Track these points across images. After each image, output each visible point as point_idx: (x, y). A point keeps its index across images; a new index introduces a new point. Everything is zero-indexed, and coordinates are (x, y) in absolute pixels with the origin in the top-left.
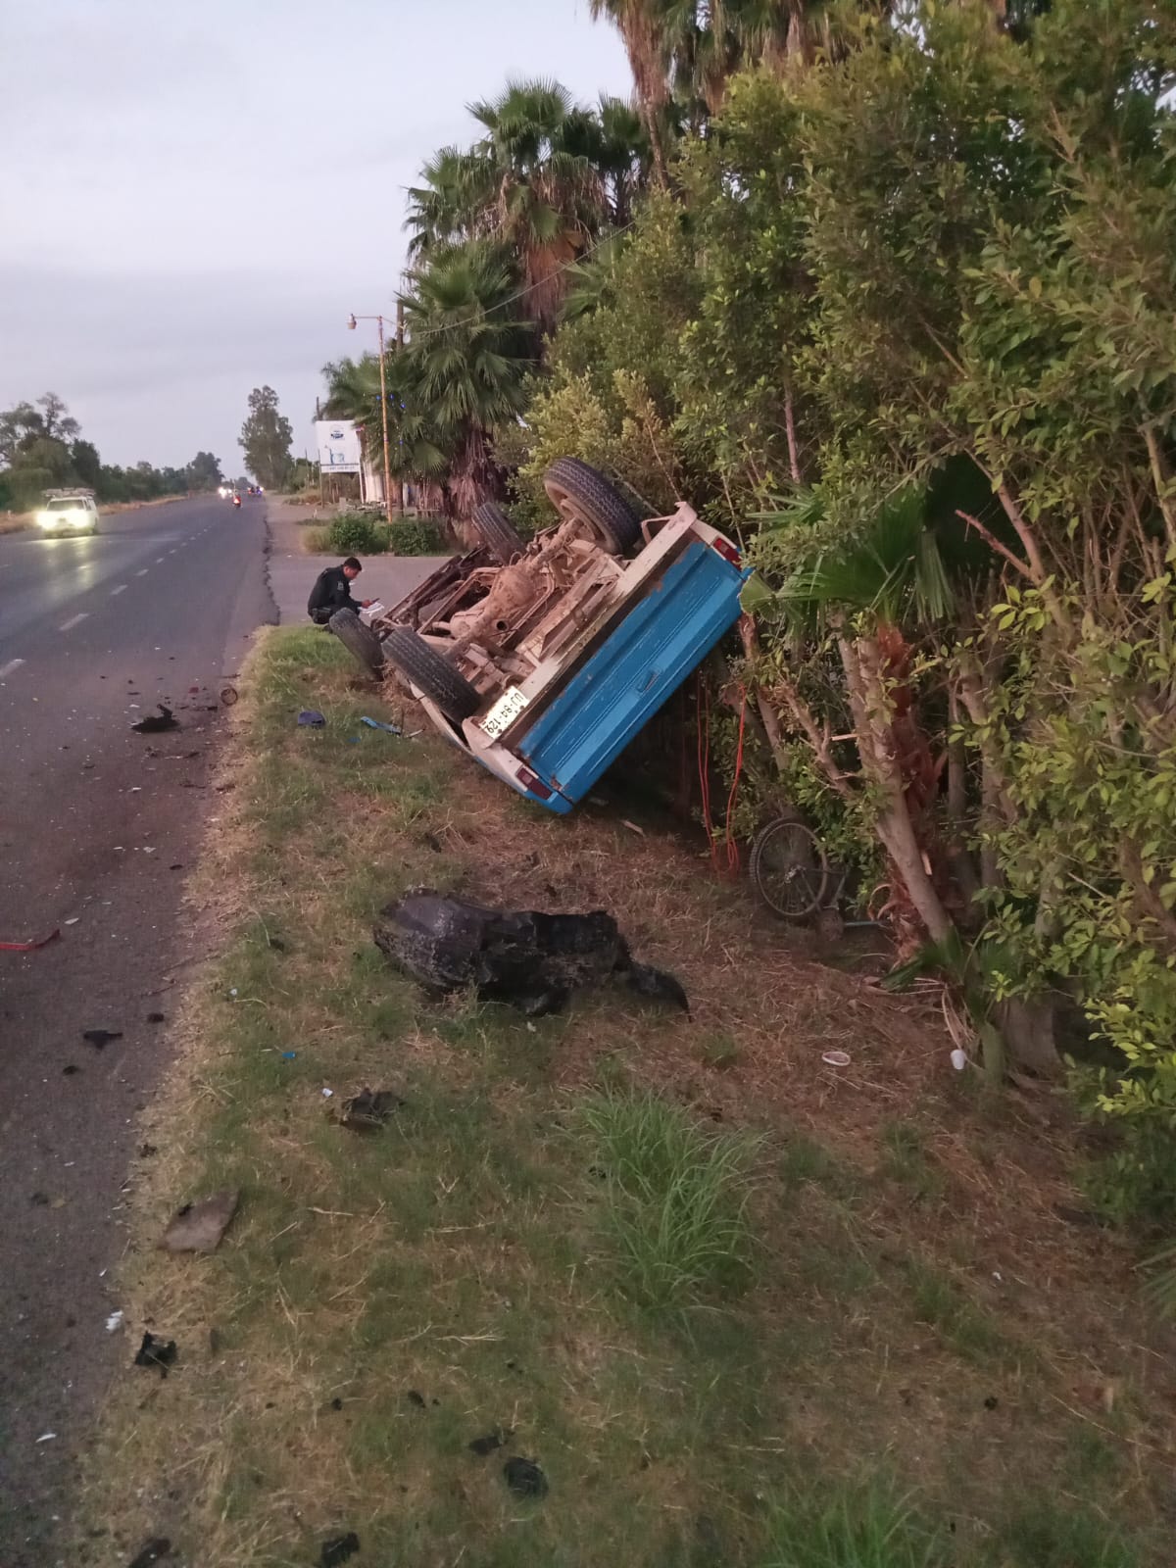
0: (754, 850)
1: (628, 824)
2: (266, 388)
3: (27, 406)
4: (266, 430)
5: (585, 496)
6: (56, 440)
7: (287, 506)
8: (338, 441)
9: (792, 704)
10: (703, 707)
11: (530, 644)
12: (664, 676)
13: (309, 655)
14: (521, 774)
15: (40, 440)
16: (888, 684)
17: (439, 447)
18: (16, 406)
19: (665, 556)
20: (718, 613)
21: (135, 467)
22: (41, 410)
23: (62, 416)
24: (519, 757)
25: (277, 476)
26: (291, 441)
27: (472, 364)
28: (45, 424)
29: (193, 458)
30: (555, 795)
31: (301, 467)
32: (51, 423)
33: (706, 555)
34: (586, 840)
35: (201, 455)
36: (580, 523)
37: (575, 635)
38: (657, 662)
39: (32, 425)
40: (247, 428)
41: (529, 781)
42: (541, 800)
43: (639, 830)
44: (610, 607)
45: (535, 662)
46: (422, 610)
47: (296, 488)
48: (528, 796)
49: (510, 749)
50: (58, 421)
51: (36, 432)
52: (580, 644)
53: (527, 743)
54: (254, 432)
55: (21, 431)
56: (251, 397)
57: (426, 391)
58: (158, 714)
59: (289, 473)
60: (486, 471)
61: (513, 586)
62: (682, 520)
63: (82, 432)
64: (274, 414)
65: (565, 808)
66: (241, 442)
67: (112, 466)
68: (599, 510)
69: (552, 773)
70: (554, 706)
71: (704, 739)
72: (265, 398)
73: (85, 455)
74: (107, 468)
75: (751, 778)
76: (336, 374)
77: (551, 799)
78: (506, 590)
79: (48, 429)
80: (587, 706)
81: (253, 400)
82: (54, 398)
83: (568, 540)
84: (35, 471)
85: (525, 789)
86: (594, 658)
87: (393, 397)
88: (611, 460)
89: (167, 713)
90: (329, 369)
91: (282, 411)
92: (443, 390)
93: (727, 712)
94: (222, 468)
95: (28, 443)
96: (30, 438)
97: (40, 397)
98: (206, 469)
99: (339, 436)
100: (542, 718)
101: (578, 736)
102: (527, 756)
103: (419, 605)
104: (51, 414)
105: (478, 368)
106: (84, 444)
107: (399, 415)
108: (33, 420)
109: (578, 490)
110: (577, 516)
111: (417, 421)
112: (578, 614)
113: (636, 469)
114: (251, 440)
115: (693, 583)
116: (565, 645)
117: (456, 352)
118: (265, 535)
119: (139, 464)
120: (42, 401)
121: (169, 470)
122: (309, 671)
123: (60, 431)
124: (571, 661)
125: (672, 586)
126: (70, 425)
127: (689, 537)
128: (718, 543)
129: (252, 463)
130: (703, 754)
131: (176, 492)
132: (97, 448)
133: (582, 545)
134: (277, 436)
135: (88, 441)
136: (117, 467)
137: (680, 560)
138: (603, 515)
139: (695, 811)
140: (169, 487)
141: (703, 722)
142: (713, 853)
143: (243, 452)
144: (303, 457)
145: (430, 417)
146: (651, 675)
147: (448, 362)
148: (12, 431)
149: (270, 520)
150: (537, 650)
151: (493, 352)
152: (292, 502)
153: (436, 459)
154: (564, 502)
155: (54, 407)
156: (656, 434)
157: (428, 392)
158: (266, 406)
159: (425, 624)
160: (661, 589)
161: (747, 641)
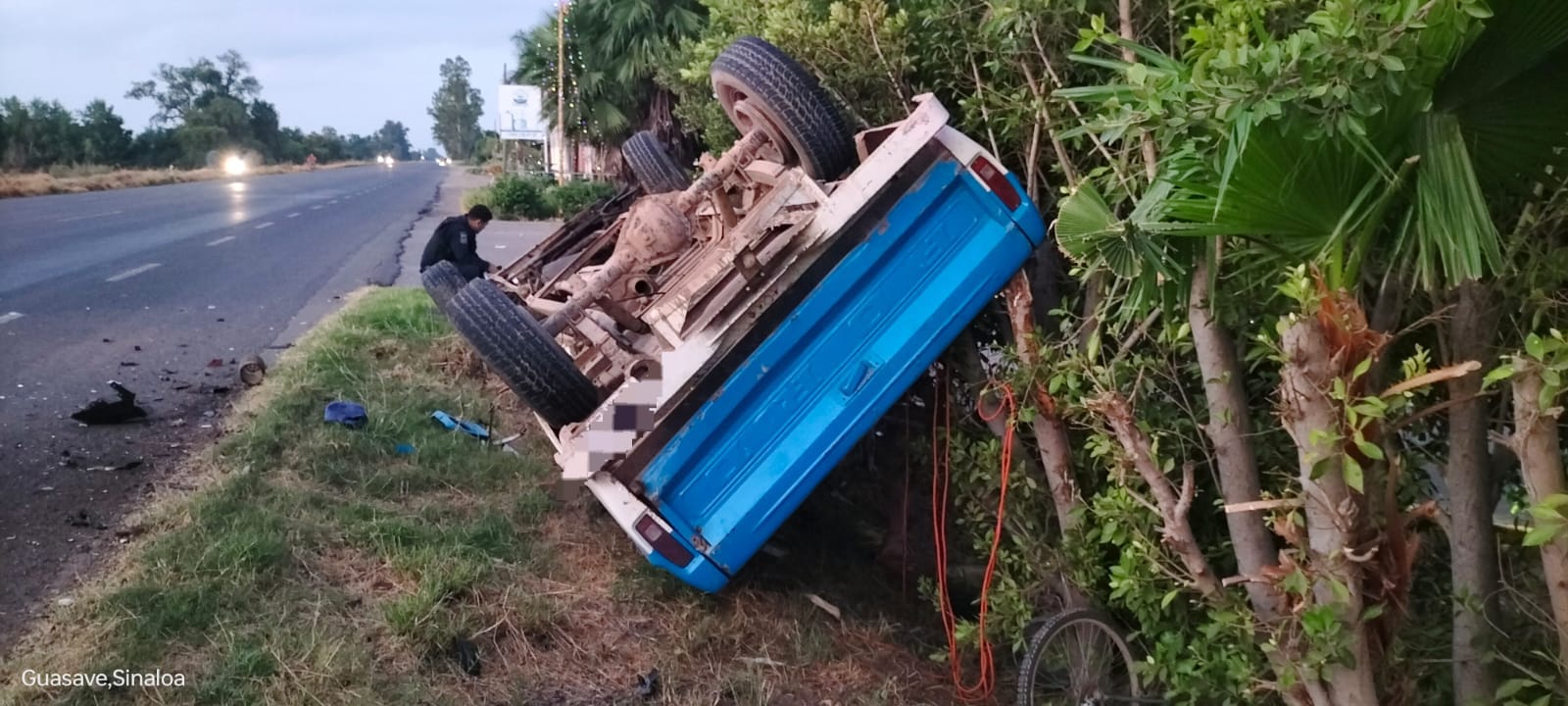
0: (1027, 664)
1: (817, 600)
2: (459, 59)
3: (207, 63)
4: (457, 100)
5: (771, 93)
6: (235, 99)
7: (468, 175)
8: (522, 107)
9: (1121, 429)
10: (941, 422)
11: (666, 309)
12: (888, 369)
13: (402, 323)
14: (642, 525)
15: (218, 98)
16: (1363, 409)
17: (621, 108)
18: (196, 62)
19: (895, 178)
20: (975, 276)
21: (320, 132)
22: (222, 68)
23: (243, 75)
24: (641, 497)
25: (465, 145)
26: (481, 113)
27: (660, 19)
28: (224, 82)
29: (381, 125)
30: (699, 560)
31: (489, 139)
32: (230, 81)
33: (959, 182)
34: (748, 637)
35: (389, 123)
36: (763, 139)
37: (741, 297)
38: (875, 348)
39: (212, 83)
40: (438, 98)
41: (655, 536)
42: (673, 568)
43: (835, 611)
44: (802, 256)
45: (674, 339)
46: (547, 268)
47: (483, 159)
48: (652, 561)
49: (626, 484)
50: (239, 79)
51: (215, 89)
52: (750, 313)
53: (655, 475)
54: (444, 103)
55: (199, 88)
56: (442, 66)
57: (608, 44)
58: (113, 397)
59: (477, 144)
60: (671, 137)
61: (656, 226)
62: (925, 120)
63: (262, 92)
64: (465, 84)
65: (715, 581)
66: (430, 112)
67: (293, 128)
68: (790, 113)
69: (695, 524)
70: (703, 414)
71: (941, 469)
72: (458, 68)
73: (265, 115)
74: (287, 131)
75: (1016, 539)
76: (527, 42)
77: (692, 568)
78: (643, 230)
79: (227, 87)
80: (758, 415)
81: (445, 70)
82: (237, 56)
83: (744, 161)
84: (210, 128)
85: (648, 549)
86: (773, 338)
87: (571, 49)
88: (812, 56)
89: (127, 396)
90: (519, 37)
91: (473, 82)
92: (627, 42)
93: (978, 431)
94: (410, 137)
95: (205, 101)
96: (208, 96)
97: (221, 53)
98: (394, 138)
99: (522, 102)
100: (684, 432)
101: (744, 463)
102: (653, 495)
103: (546, 260)
104: (232, 72)
105: (667, 22)
106: (264, 104)
107: (578, 71)
108: (212, 77)
109: (760, 83)
110: (757, 127)
111: (597, 77)
112: (749, 261)
113: (846, 69)
114: (440, 110)
115: (935, 225)
116: (725, 313)
117: (644, 5)
118: (431, 198)
119: (324, 129)
120: (223, 58)
121: (355, 137)
122: (388, 343)
123: (240, 90)
124: (737, 338)
125: (902, 229)
126: (250, 83)
127: (933, 151)
128: (979, 163)
129: (442, 133)
130: (940, 491)
131: (359, 158)
132: (277, 109)
133: (764, 168)
134: (467, 107)
135: (269, 101)
136: (297, 131)
137: (918, 186)
138: (797, 122)
139: (923, 585)
140: (352, 153)
141: (942, 444)
142: (952, 655)
143: (432, 122)
144: (491, 129)
145: (611, 73)
146: (866, 368)
147: (634, 13)
148: (189, 87)
149: (443, 186)
150: (678, 318)
151: (684, 7)
152: (474, 172)
153: (616, 119)
154: (740, 105)
155: (236, 65)
156: (878, 23)
157: (610, 48)
158: (458, 76)
159: (547, 285)
160: (885, 232)
161: (1019, 320)
